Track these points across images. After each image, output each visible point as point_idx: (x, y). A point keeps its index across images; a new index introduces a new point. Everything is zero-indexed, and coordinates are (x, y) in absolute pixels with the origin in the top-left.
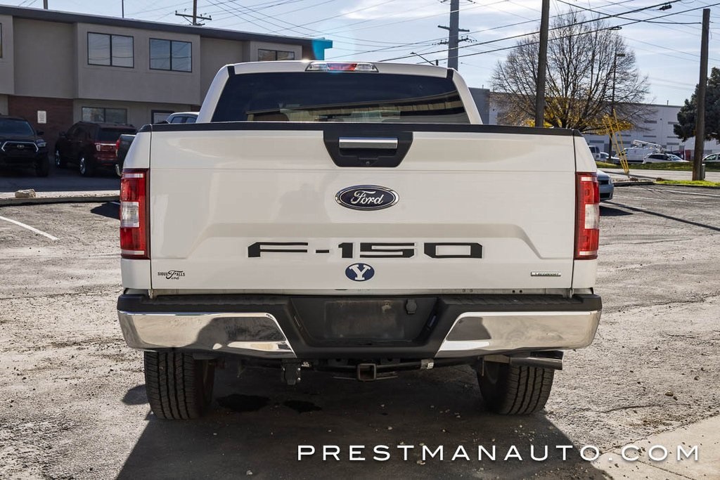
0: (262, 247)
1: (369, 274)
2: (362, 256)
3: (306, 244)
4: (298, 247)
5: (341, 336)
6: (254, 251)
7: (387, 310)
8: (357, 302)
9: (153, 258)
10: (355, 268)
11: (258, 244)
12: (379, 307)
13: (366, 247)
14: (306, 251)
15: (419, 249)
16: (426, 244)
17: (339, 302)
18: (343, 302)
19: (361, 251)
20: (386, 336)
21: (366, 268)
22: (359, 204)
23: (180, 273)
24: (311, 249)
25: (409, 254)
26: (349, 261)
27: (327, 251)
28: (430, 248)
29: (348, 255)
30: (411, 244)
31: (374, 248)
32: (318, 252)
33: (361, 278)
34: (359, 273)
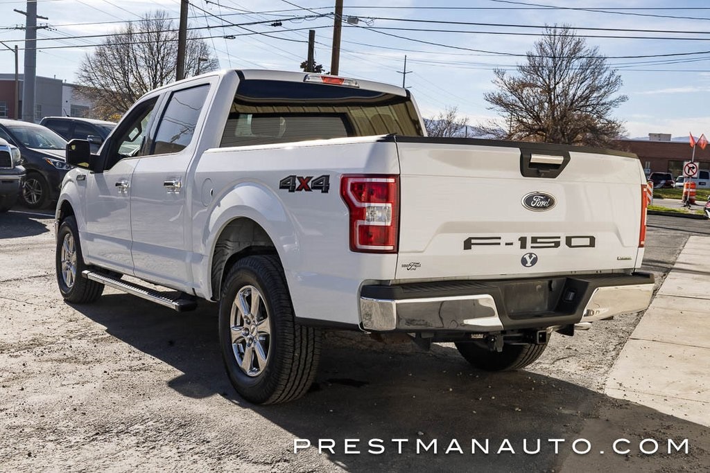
0: (473, 241)
1: (534, 262)
2: (532, 247)
3: (500, 238)
4: (494, 241)
6: (468, 244)
7: (539, 289)
8: (523, 283)
9: (401, 252)
10: (527, 257)
11: (470, 239)
12: (534, 287)
13: (534, 240)
14: (499, 244)
15: (563, 241)
16: (567, 237)
18: (514, 284)
19: (532, 243)
20: (538, 309)
21: (534, 256)
22: (536, 207)
23: (417, 265)
24: (502, 241)
25: (557, 245)
26: (524, 251)
27: (512, 244)
28: (569, 241)
29: (523, 246)
30: (559, 238)
31: (538, 240)
32: (507, 244)
33: (529, 264)
34: (529, 261)
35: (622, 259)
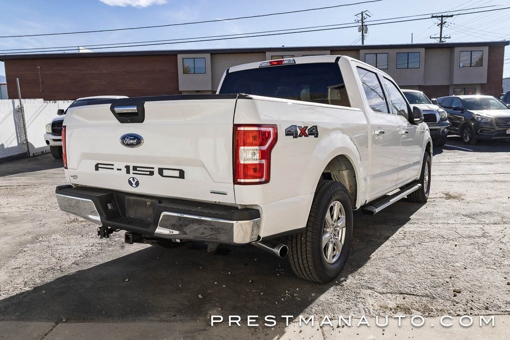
0: (100, 166)
1: (137, 184)
2: (133, 173)
3: (113, 165)
4: (109, 167)
5: (132, 216)
6: (97, 167)
7: (149, 205)
8: (138, 199)
9: (68, 169)
10: (131, 179)
11: (98, 164)
12: (146, 203)
13: (135, 168)
14: (113, 169)
15: (156, 171)
16: (159, 168)
17: (130, 197)
19: (133, 170)
21: (136, 180)
22: (127, 144)
23: (76, 177)
24: (115, 167)
25: (152, 173)
26: (129, 176)
27: (120, 170)
28: (161, 171)
29: (128, 172)
30: (153, 168)
31: (138, 169)
32: (118, 169)
33: (134, 185)
34: (134, 183)
35: (214, 193)
